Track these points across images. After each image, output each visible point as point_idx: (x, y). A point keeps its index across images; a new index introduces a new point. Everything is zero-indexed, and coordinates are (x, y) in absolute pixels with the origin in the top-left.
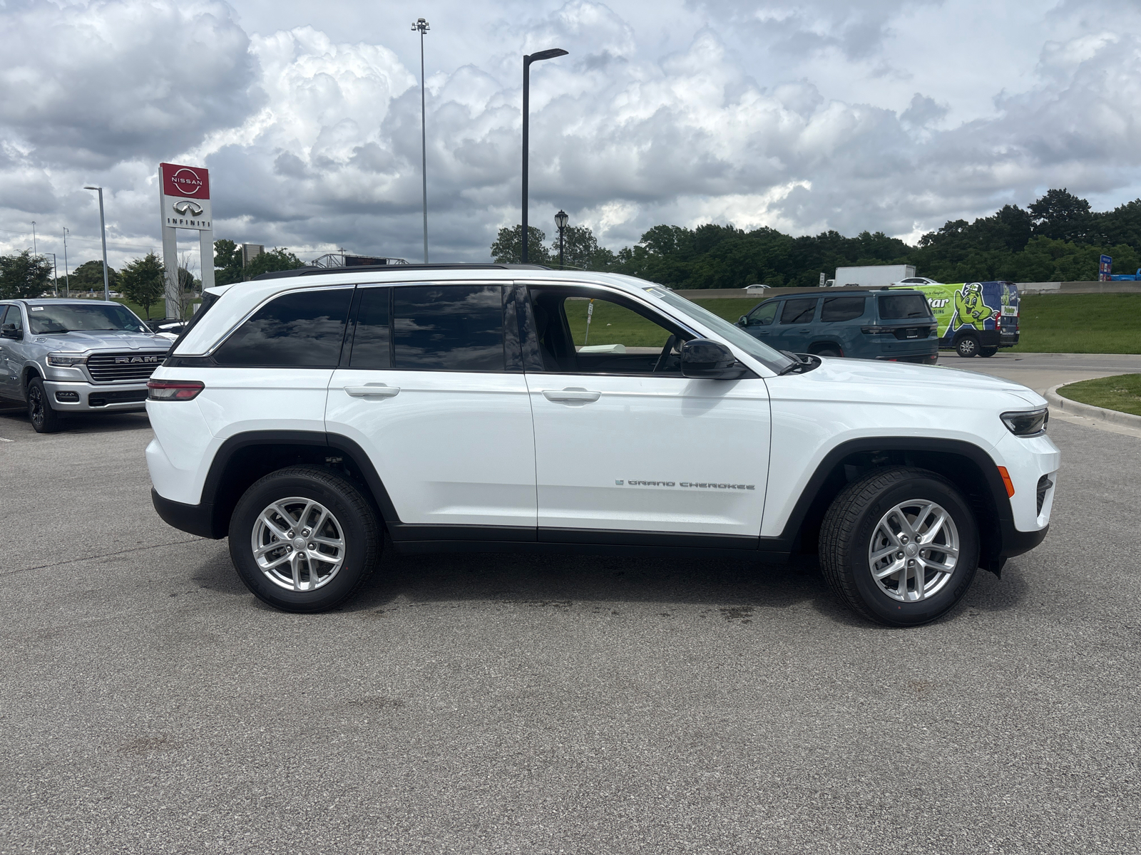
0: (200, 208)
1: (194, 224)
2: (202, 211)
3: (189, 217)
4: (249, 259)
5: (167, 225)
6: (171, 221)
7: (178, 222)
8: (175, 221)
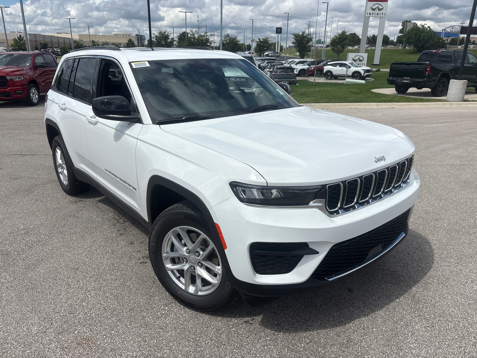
0: (382, 6)
1: (378, 14)
2: (383, 8)
3: (377, 11)
4: (407, 30)
5: (366, 16)
6: (368, 14)
7: (371, 14)
8: (370, 14)
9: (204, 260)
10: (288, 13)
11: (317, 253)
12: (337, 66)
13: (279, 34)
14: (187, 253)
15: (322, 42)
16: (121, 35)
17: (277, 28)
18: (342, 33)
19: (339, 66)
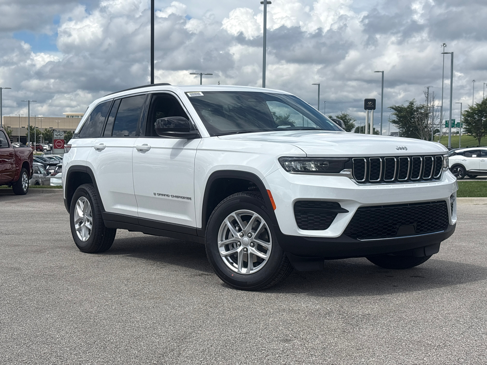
9: (255, 238)
10: (383, 72)
11: (348, 212)
12: (473, 156)
13: (369, 111)
14: (240, 237)
15: (456, 123)
16: (78, 116)
17: (367, 101)
18: (483, 103)
19: (475, 156)
